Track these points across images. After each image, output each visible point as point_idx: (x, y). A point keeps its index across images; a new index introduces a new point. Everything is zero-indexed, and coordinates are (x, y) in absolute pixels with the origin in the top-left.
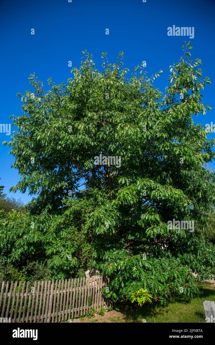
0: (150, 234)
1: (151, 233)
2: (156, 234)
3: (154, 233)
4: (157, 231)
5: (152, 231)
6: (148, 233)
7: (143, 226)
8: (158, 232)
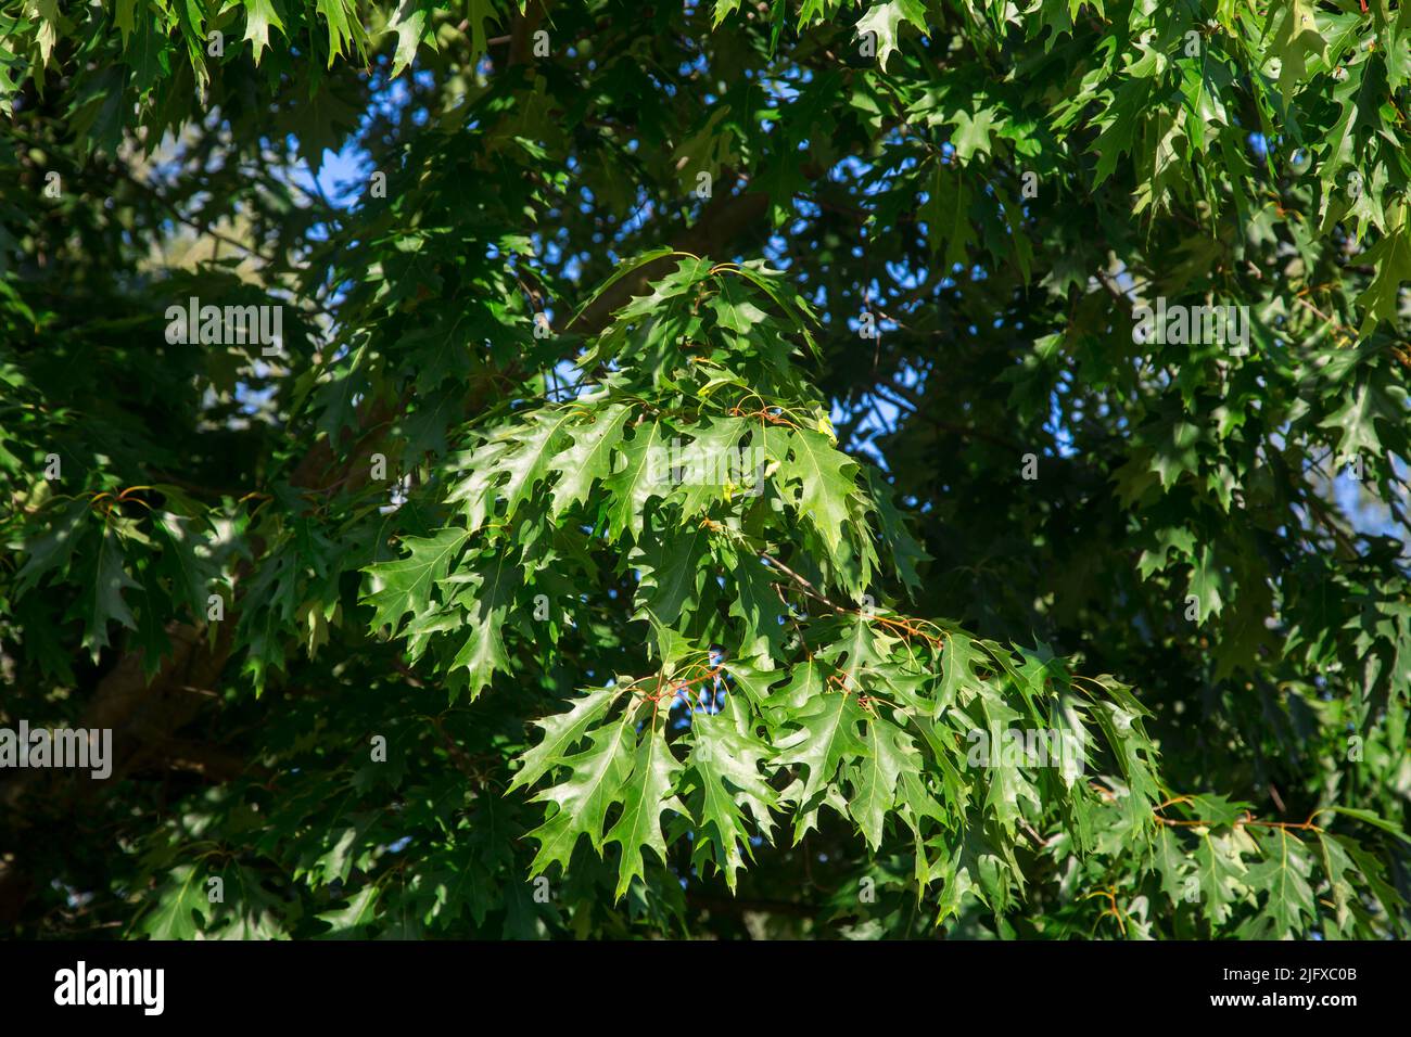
0: (613, 815)
1: (633, 785)
2: (731, 831)
3: (694, 801)
4: (780, 781)
5: (661, 767)
6: (558, 794)
7: (483, 660)
8: (797, 792)
